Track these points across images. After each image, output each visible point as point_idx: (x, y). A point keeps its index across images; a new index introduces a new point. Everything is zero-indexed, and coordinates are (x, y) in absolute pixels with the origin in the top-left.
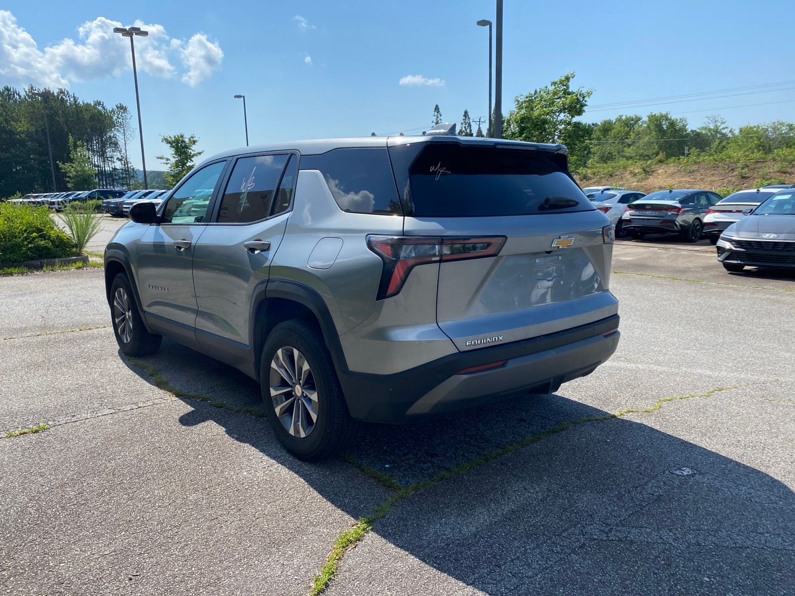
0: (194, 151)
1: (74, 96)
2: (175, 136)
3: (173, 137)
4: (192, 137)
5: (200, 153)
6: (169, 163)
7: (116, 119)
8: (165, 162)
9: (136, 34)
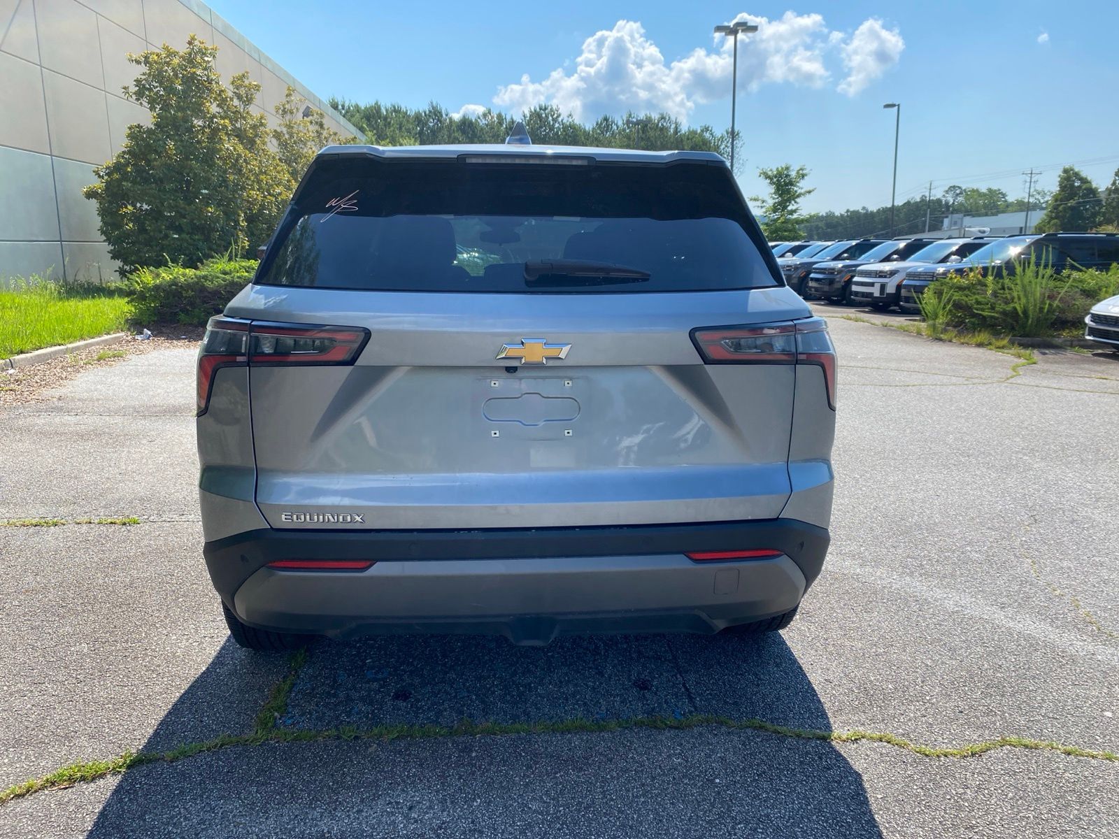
0: (802, 188)
1: (676, 122)
2: (777, 169)
3: (775, 169)
4: (801, 169)
5: (809, 192)
6: (764, 206)
7: (724, 149)
8: (760, 205)
9: (743, 31)
